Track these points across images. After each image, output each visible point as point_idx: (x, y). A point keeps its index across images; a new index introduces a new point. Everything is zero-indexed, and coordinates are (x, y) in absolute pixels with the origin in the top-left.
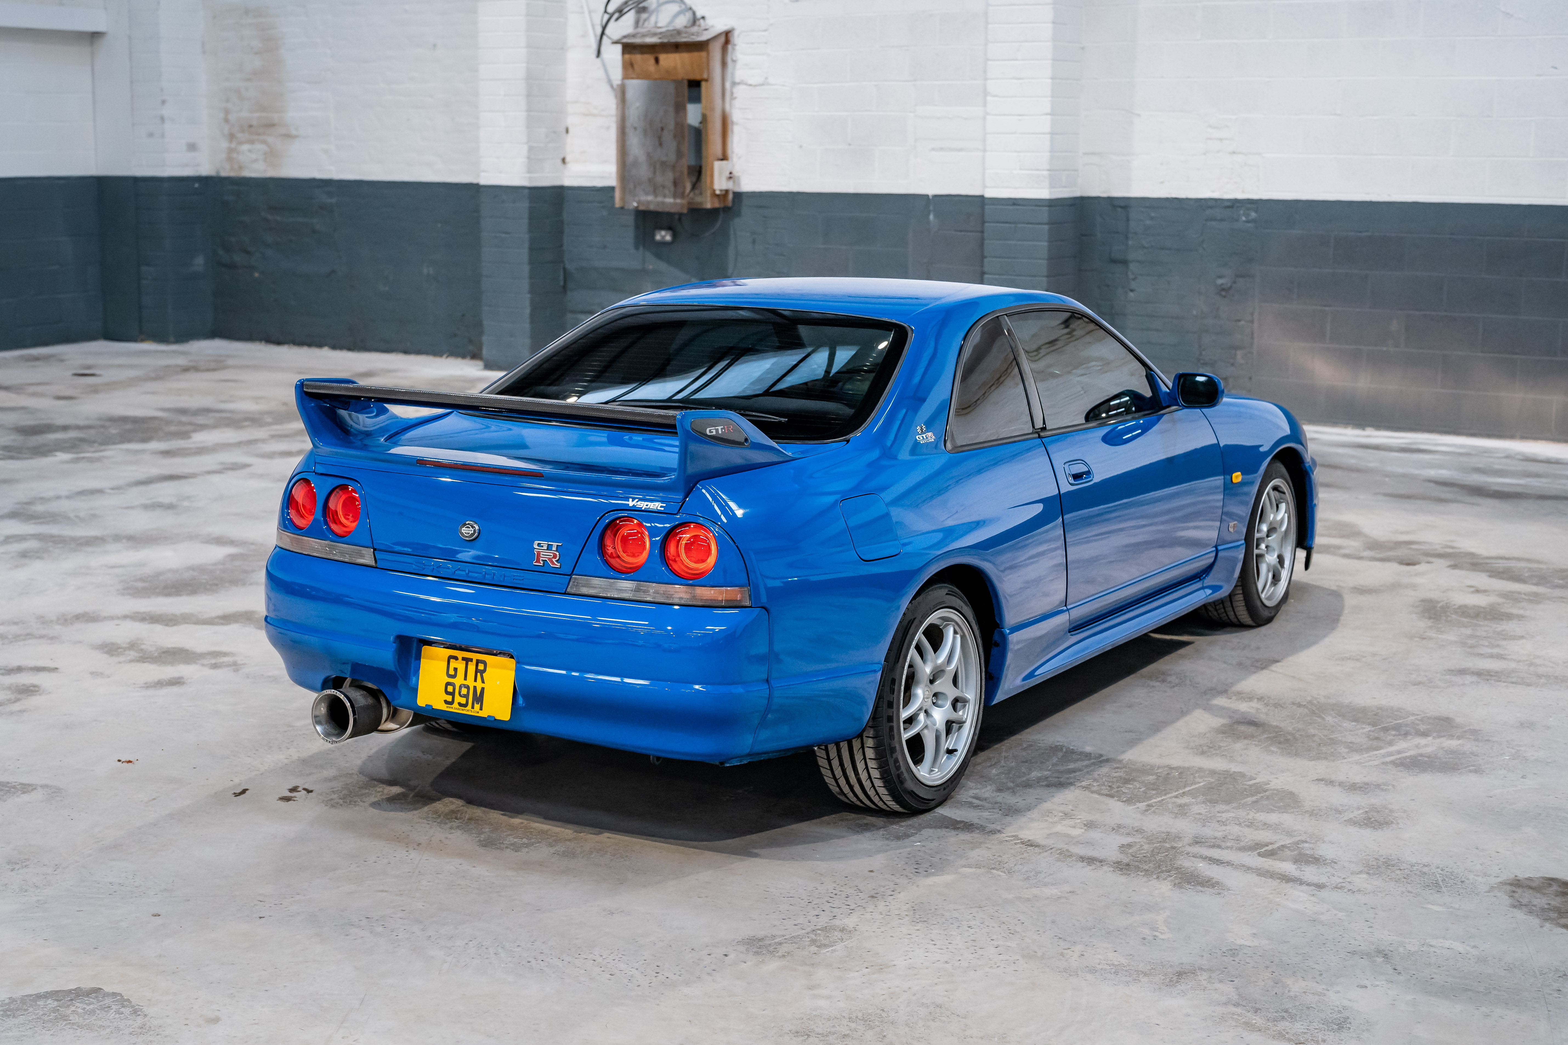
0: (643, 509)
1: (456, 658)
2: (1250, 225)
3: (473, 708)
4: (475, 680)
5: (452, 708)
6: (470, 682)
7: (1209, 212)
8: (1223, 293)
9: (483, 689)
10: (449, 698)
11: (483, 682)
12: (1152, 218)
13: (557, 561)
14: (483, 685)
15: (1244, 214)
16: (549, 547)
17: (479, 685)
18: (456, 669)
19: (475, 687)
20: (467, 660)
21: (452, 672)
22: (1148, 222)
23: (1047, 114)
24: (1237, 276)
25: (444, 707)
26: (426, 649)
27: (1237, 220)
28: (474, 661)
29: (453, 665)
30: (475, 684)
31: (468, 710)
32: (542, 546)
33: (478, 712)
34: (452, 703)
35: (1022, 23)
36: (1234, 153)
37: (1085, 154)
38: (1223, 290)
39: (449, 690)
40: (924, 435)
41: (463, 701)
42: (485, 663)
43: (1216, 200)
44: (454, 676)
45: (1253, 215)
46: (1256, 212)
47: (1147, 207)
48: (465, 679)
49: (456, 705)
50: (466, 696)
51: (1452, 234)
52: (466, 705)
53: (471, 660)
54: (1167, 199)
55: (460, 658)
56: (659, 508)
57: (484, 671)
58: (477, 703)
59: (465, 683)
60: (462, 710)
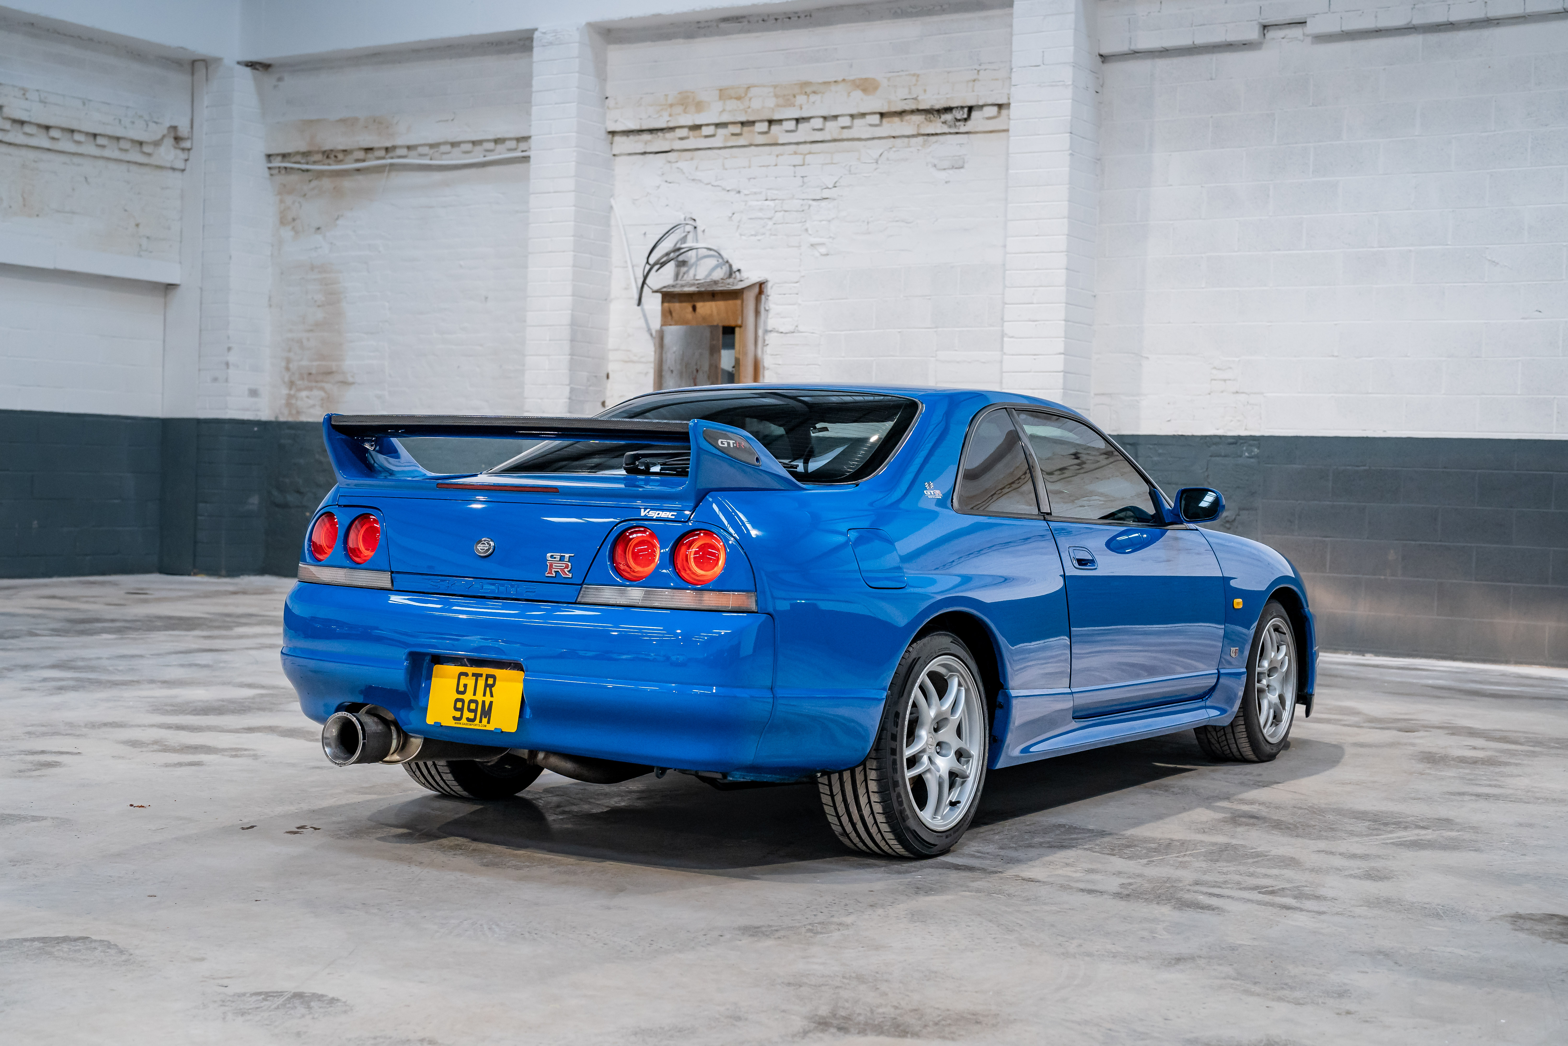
0: (654, 518)
1: (466, 674)
2: (1252, 460)
3: (481, 722)
4: (484, 695)
5: (460, 724)
6: (479, 697)
7: (1213, 448)
8: (1228, 525)
9: (491, 703)
10: (458, 714)
11: (492, 696)
12: (1160, 455)
13: (569, 571)
14: (492, 699)
15: (1247, 450)
16: (562, 558)
17: (488, 698)
18: (465, 686)
19: (484, 702)
20: (477, 676)
21: (461, 689)
22: (1156, 459)
23: (1060, 354)
24: (1241, 509)
25: (452, 723)
26: (437, 668)
27: (1241, 456)
28: (484, 676)
29: (463, 680)
30: (484, 698)
31: (476, 725)
32: (555, 558)
33: (485, 726)
34: (460, 719)
35: (1037, 269)
36: (1237, 392)
37: (1096, 395)
38: (1228, 522)
39: (459, 706)
40: (932, 492)
41: (471, 715)
42: (494, 677)
43: (1220, 437)
44: (463, 693)
45: (1256, 450)
46: (1258, 448)
47: (1155, 444)
48: (474, 694)
49: (464, 720)
50: (475, 711)
51: (1445, 468)
52: (473, 720)
53: (481, 675)
54: (1174, 436)
55: (470, 674)
56: (670, 517)
57: (494, 684)
58: (485, 717)
59: (474, 698)
60: (470, 725)
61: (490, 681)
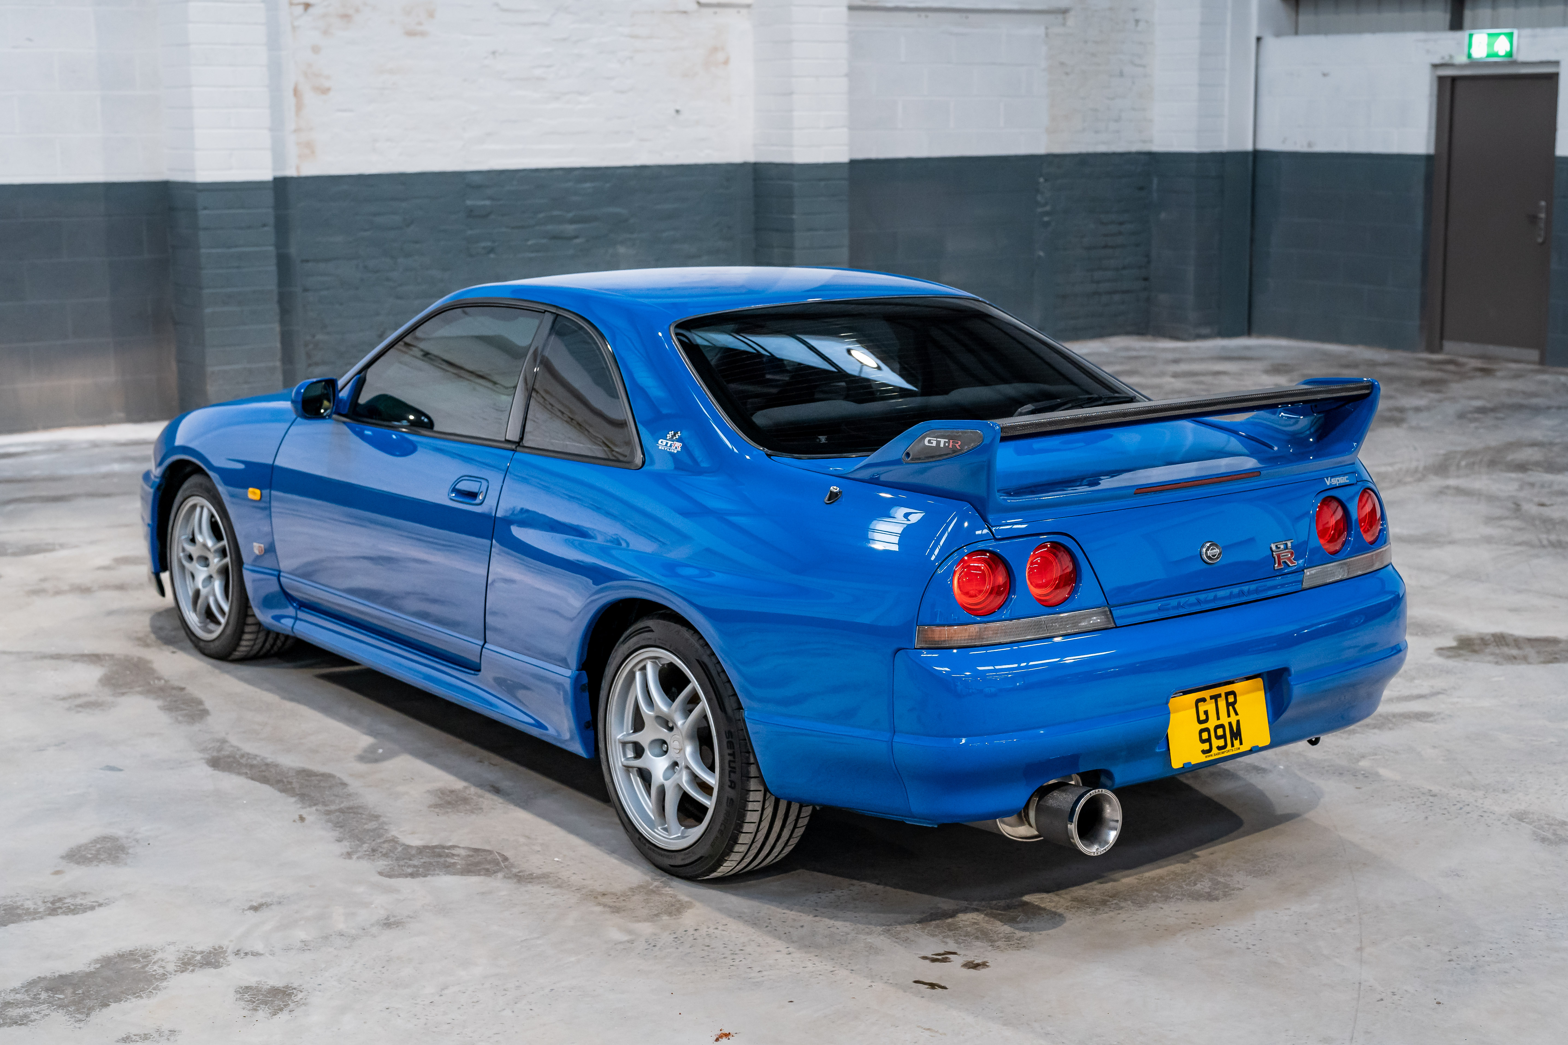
1: (1203, 700)
3: (1233, 745)
4: (1229, 716)
5: (1212, 755)
6: (1224, 720)
9: (1238, 722)
10: (1206, 746)
11: (1237, 714)
14: (1237, 718)
17: (1233, 719)
18: (1206, 713)
19: (1230, 724)
20: (1215, 698)
21: (1203, 717)
25: (1203, 758)
28: (1223, 696)
29: (1202, 707)
30: (1229, 720)
31: (1229, 751)
33: (1239, 749)
34: (1210, 750)
39: (1205, 736)
41: (1221, 742)
42: (1233, 693)
48: (1218, 718)
49: (1215, 750)
52: (1225, 747)
53: (1219, 696)
55: (1208, 698)
56: (1345, 481)
57: (1235, 702)
58: (1236, 739)
59: (1219, 723)
60: (1223, 753)
61: (1231, 699)
